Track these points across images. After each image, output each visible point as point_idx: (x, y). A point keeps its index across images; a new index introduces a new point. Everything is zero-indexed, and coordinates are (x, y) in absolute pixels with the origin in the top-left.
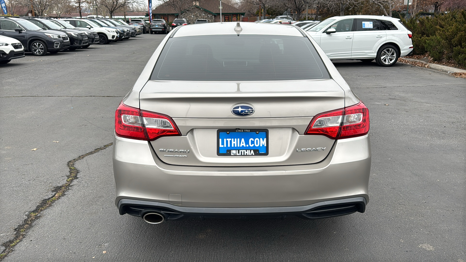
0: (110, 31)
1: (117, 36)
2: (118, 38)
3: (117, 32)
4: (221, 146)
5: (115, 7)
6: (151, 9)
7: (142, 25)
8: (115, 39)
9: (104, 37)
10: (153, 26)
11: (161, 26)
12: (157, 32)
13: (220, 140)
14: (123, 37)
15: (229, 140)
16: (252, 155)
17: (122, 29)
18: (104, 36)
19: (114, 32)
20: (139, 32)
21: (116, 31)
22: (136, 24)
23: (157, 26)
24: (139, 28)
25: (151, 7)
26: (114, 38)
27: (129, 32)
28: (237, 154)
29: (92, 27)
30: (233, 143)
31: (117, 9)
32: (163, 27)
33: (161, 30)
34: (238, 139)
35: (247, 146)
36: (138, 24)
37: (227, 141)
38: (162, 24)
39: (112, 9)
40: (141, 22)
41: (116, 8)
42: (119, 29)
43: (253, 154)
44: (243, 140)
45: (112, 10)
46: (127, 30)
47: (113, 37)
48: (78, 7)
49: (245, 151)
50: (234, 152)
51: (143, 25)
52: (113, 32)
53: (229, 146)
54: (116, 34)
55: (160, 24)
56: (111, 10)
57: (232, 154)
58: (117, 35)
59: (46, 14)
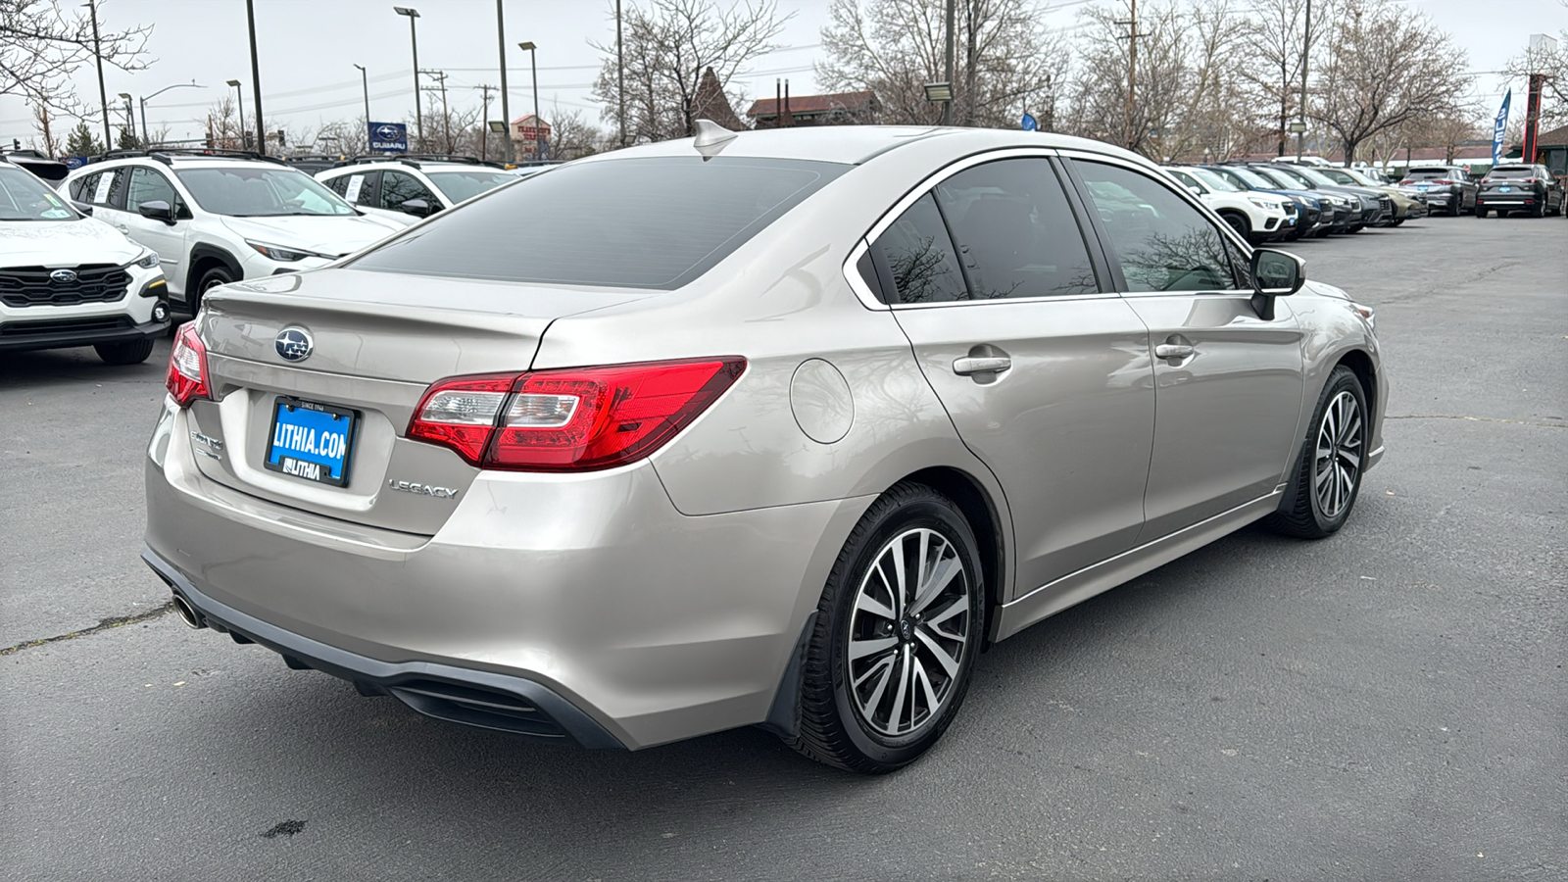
0: (1264, 205)
1: (1285, 223)
2: (1290, 227)
3: (1288, 210)
4: (276, 443)
5: (1367, 128)
6: (1503, 128)
7: (1448, 187)
8: (1275, 229)
9: (1240, 223)
10: (1489, 189)
11: (1522, 189)
12: (1510, 212)
13: (278, 424)
14: (1317, 224)
15: (290, 427)
16: (315, 480)
17: (1321, 197)
18: (1238, 221)
19: (1277, 206)
20: (1409, 208)
21: (1283, 203)
22: (1423, 183)
23: (1504, 190)
24: (1412, 195)
25: (1504, 121)
26: (1272, 227)
27: (1350, 207)
28: (294, 472)
29: (1207, 192)
30: (295, 437)
31: (1373, 132)
32: (1531, 193)
33: (1522, 203)
34: (306, 429)
35: (317, 450)
36: (1434, 182)
37: (287, 430)
38: (1530, 181)
39: (1353, 132)
40: (1446, 177)
41: (1369, 130)
42: (1308, 198)
43: (318, 479)
44: (313, 431)
45: (1355, 136)
46: (1346, 203)
47: (1271, 222)
48: (1275, 132)
49: (306, 464)
50: (289, 463)
51: (1453, 188)
52: (1273, 207)
53: (287, 446)
54: (1281, 215)
55: (1521, 180)
56: (1349, 139)
57: (285, 470)
58: (1288, 217)
59: (1168, 155)
